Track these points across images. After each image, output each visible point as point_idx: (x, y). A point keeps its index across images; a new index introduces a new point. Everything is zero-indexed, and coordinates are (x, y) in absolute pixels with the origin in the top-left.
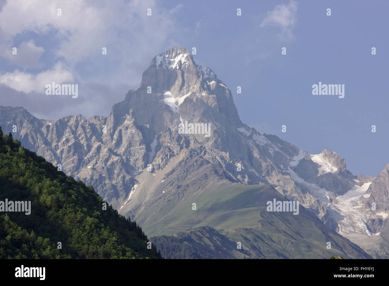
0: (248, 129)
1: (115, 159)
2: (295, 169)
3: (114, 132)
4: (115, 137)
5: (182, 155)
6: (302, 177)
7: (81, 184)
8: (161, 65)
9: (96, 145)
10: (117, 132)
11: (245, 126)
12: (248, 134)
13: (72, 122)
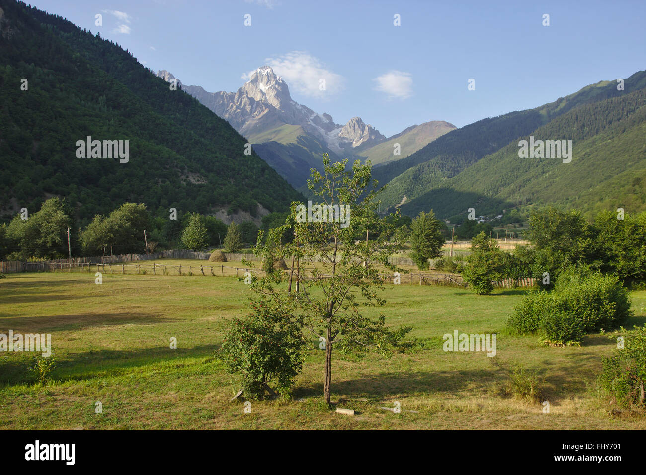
0: (294, 102)
1: (238, 111)
2: (312, 120)
3: (238, 99)
4: (239, 101)
5: (266, 111)
6: (315, 123)
7: (223, 120)
8: (260, 72)
9: (231, 104)
10: (240, 100)
11: (293, 101)
12: (294, 104)
13: (221, 94)
